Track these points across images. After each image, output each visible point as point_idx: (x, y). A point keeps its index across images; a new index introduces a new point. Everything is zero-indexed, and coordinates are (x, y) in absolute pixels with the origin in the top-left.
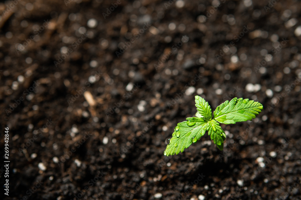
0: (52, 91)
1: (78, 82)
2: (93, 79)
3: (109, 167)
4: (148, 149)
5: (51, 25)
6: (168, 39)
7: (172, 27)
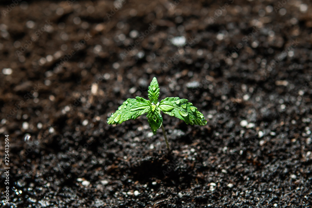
0: (67, 74)
1: (93, 75)
2: (107, 76)
3: (77, 144)
4: (116, 140)
5: (99, 27)
6: (189, 61)
7: (200, 53)
